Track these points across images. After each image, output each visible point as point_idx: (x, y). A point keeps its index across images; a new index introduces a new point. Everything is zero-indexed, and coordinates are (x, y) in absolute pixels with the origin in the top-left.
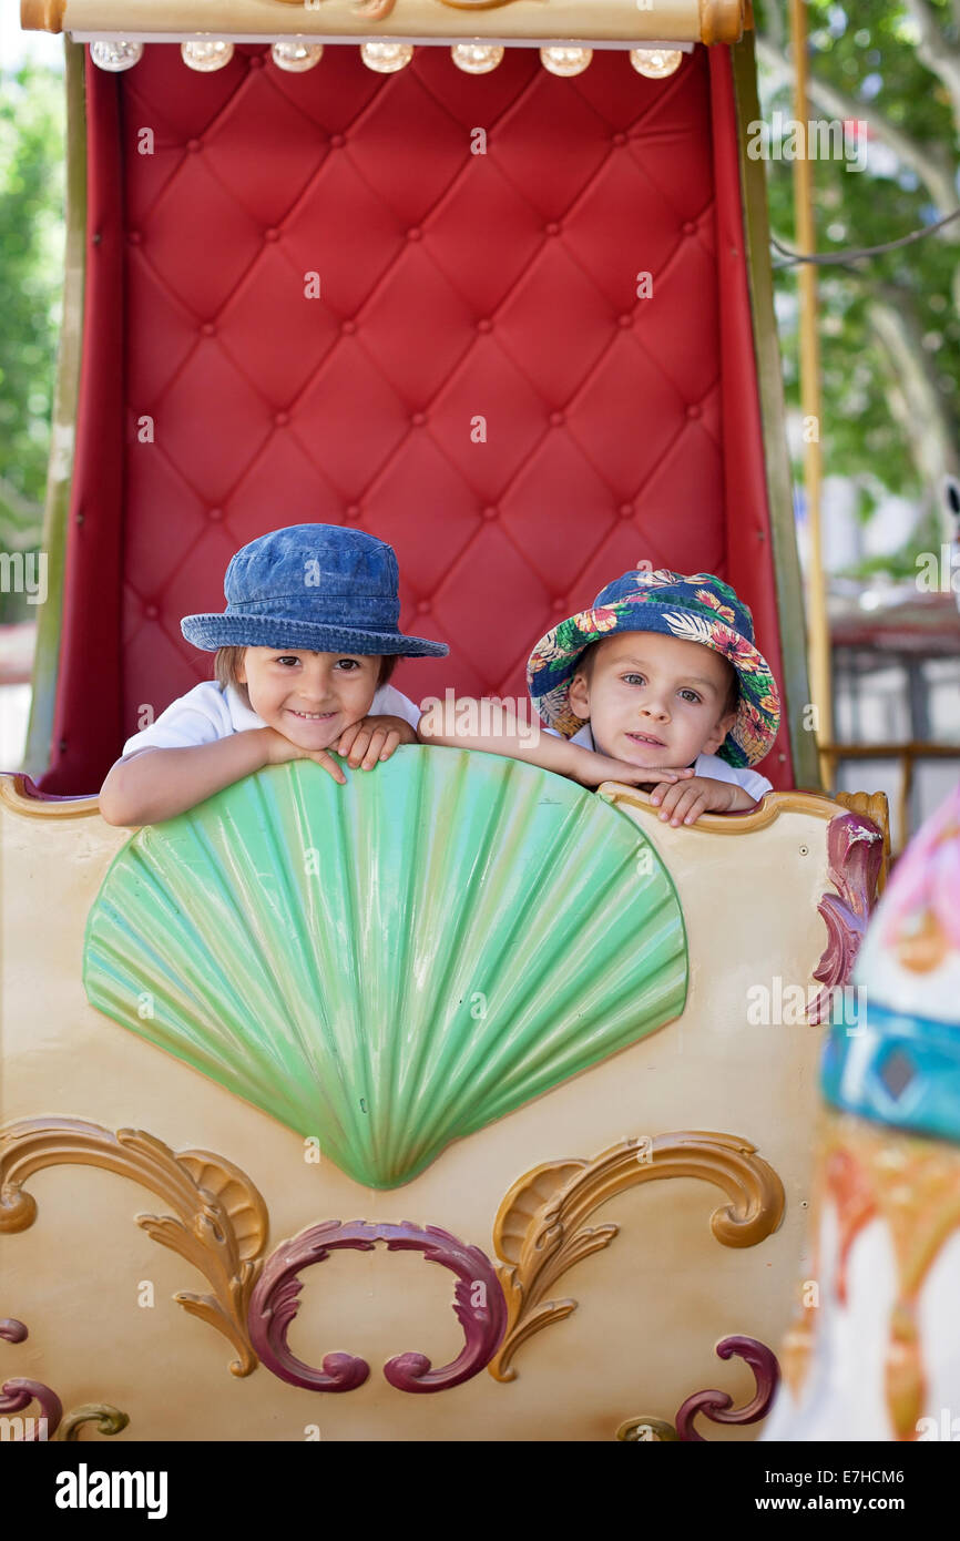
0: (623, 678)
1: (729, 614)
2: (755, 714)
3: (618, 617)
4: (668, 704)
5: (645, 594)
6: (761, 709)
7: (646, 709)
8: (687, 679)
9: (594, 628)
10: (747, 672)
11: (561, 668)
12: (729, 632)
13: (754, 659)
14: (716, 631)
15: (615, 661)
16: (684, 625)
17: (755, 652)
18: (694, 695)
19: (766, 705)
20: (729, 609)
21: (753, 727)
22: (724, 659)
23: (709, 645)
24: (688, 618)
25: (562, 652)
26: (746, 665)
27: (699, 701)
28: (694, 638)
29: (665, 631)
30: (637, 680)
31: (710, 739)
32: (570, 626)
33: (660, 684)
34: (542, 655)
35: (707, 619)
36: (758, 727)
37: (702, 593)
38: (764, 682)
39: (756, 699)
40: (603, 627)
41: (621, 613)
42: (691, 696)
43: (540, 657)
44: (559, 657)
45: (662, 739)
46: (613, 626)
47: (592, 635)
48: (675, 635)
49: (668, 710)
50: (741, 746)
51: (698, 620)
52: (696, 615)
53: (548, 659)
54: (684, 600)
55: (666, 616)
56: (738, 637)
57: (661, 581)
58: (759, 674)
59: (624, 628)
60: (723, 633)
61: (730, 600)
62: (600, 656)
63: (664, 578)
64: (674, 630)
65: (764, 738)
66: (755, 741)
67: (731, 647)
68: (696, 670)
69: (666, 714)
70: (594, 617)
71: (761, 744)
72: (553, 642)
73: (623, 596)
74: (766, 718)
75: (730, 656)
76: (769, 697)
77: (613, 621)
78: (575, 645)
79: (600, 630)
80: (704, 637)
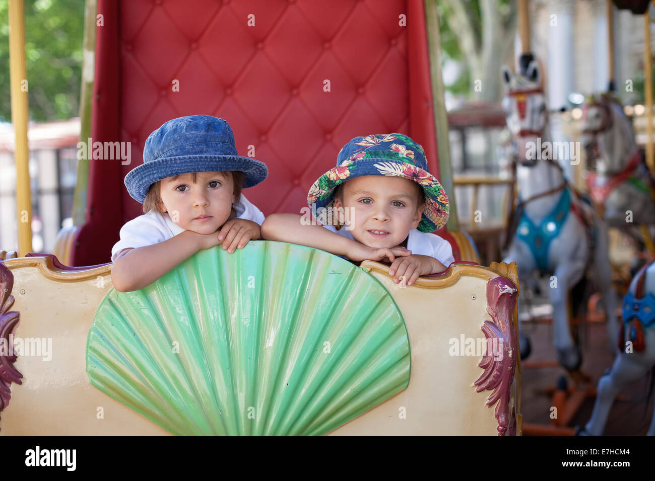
0: (360, 201)
1: (411, 154)
2: (436, 204)
3: (349, 170)
4: (387, 212)
5: (363, 152)
6: (438, 202)
7: (375, 217)
8: (394, 196)
9: (338, 178)
10: (426, 186)
11: (326, 198)
12: (412, 167)
13: (429, 179)
14: (405, 168)
15: (354, 193)
16: (387, 168)
17: (428, 175)
18: (400, 203)
19: (441, 200)
20: (410, 151)
21: (436, 211)
22: (413, 181)
23: (403, 176)
24: (388, 164)
25: (324, 191)
26: (425, 183)
27: (404, 206)
28: (393, 175)
29: (377, 173)
30: (368, 201)
31: (413, 221)
32: (325, 178)
33: (381, 202)
34: (314, 194)
35: (399, 162)
36: (438, 211)
37: (394, 146)
38: (437, 189)
39: (435, 198)
40: (343, 176)
41: (351, 167)
42: (398, 204)
43: (313, 196)
44: (323, 194)
45: (387, 230)
46: (348, 175)
47: (338, 182)
48: (383, 175)
49: (387, 215)
50: (432, 220)
51: (393, 164)
52: (392, 162)
53: (318, 196)
54: (385, 153)
55: (376, 165)
56: (418, 169)
57: (371, 143)
58: (433, 186)
59: (354, 176)
60: (409, 168)
61: (410, 145)
62: (346, 191)
63: (372, 141)
64: (382, 172)
65: (443, 216)
66: (439, 218)
67: (415, 175)
68: (399, 190)
69: (387, 218)
70: (337, 172)
71: (442, 218)
72: (318, 187)
73: (352, 154)
74: (442, 206)
75: (415, 180)
76: (441, 196)
77: (347, 173)
78: (330, 188)
79: (341, 178)
80: (399, 173)
